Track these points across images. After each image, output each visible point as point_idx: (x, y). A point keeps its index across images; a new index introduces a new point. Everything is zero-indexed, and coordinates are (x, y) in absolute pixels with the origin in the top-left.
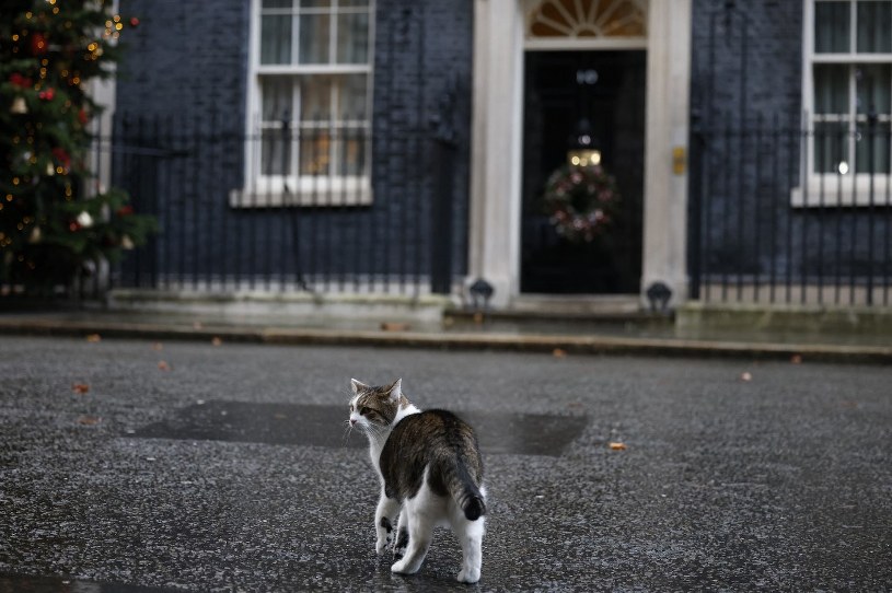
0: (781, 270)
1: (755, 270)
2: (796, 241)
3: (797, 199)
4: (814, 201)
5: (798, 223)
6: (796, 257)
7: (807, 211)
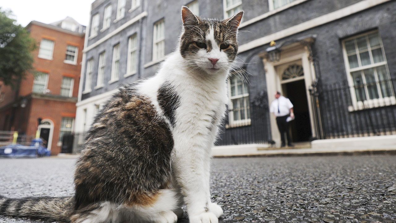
0: (350, 131)
1: (342, 131)
2: (353, 121)
3: (351, 109)
4: (356, 109)
5: (352, 117)
6: (354, 126)
7: (354, 112)
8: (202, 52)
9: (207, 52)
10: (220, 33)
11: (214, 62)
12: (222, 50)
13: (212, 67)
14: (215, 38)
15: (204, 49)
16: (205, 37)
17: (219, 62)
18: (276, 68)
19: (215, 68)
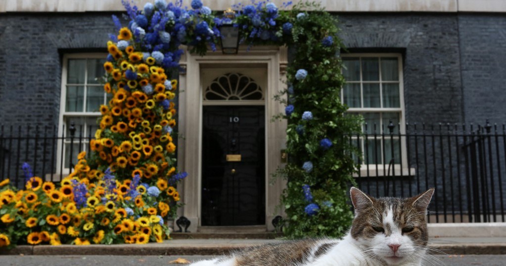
8: (380, 237)
9: (386, 236)
10: (400, 215)
11: (394, 248)
12: (405, 234)
13: (392, 255)
14: (394, 220)
15: (382, 233)
16: (381, 219)
17: (400, 248)
18: (202, 67)
19: (396, 255)
